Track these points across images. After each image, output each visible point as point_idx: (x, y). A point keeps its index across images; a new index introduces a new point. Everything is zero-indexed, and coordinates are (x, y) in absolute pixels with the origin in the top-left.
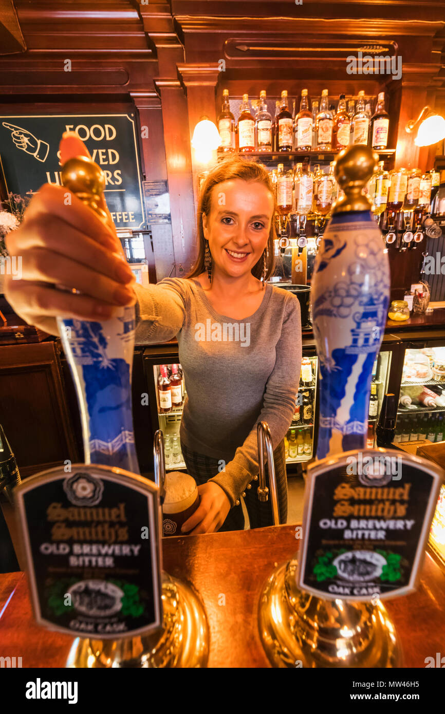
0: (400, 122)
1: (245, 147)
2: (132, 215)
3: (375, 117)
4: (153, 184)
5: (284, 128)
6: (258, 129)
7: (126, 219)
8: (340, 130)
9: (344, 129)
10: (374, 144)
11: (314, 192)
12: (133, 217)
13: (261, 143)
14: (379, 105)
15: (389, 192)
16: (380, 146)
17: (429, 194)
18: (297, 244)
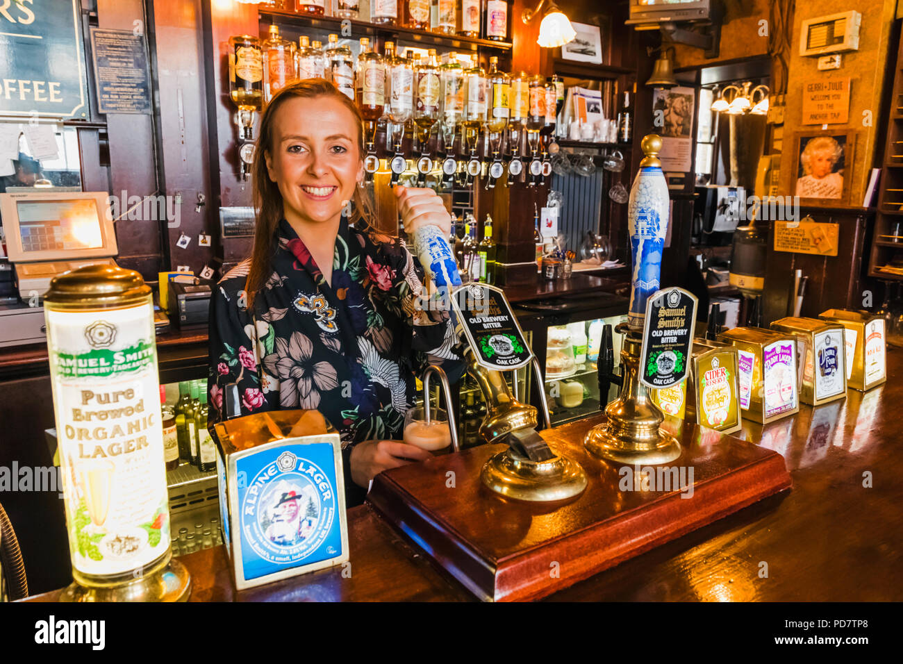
2: (56, 89)
7: (41, 96)
10: (488, 32)
12: (58, 92)
17: (554, 110)
18: (390, 166)
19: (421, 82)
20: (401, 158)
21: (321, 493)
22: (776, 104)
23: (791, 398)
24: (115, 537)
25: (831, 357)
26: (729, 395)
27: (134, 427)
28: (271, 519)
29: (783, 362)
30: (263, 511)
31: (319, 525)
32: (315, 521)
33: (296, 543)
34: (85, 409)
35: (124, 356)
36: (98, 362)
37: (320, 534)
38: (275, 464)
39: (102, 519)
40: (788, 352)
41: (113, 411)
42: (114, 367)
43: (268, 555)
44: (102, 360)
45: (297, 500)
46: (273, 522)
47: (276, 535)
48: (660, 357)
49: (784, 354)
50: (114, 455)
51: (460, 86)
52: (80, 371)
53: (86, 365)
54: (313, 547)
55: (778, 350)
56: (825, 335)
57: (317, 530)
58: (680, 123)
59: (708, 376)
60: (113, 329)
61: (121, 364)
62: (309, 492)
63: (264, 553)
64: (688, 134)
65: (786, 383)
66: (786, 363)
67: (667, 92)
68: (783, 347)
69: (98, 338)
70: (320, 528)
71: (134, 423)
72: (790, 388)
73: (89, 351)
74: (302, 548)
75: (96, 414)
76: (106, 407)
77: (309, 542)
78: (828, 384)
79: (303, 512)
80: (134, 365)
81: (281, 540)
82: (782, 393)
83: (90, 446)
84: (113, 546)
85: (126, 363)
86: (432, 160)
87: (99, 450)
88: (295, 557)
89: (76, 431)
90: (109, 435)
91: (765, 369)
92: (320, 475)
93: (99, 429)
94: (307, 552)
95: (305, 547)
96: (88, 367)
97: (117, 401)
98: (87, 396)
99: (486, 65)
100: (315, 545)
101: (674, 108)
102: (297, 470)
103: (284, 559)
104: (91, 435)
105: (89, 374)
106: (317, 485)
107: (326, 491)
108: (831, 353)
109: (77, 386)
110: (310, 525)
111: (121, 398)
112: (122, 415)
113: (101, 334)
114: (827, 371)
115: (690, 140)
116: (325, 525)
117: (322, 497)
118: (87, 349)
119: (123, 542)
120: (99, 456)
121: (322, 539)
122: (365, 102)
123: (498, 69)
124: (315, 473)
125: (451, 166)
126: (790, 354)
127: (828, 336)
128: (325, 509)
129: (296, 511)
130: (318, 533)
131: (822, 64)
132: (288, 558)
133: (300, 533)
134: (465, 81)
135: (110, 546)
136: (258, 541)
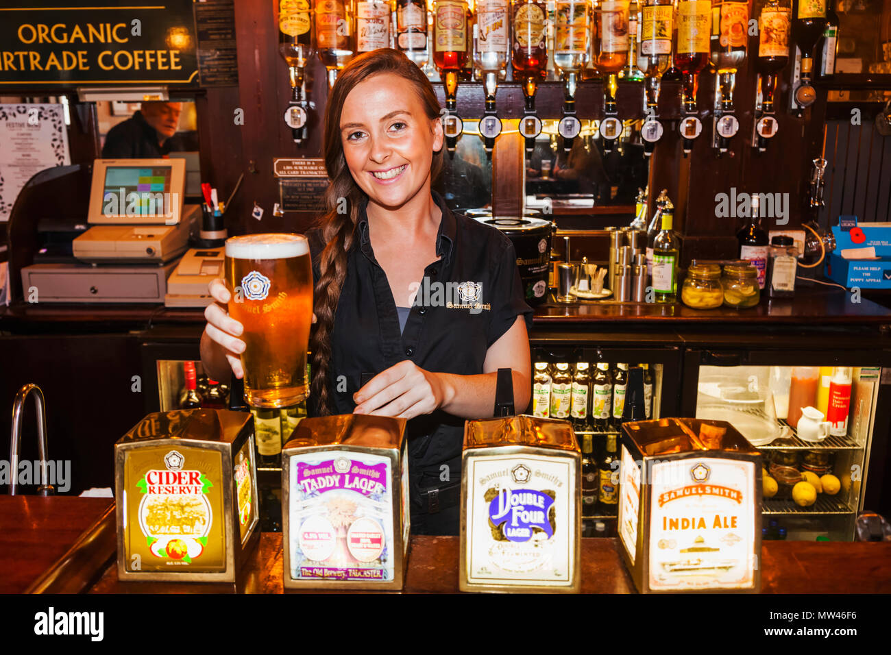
2: (176, 56)
7: (164, 64)
12: (177, 60)
19: (517, 17)
29: (357, 490)
49: (360, 476)
55: (343, 465)
65: (362, 527)
66: (366, 494)
72: (376, 542)
82: (353, 545)
126: (382, 480)
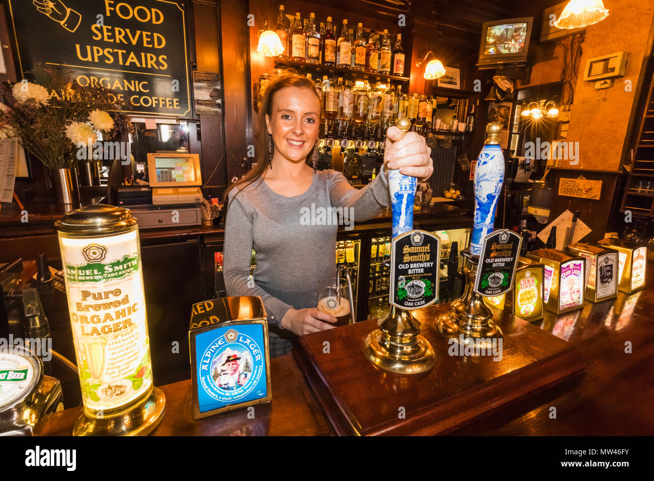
0: (412, 59)
1: (296, 57)
2: (177, 102)
3: (395, 52)
4: (205, 75)
5: (329, 47)
6: (308, 44)
7: (170, 105)
8: (371, 56)
9: (374, 56)
10: (395, 72)
11: (354, 104)
12: (178, 104)
13: (311, 55)
14: (398, 42)
15: (407, 110)
16: (399, 74)
17: (431, 114)
18: (340, 144)
19: (359, 100)
20: (346, 140)
21: (254, 357)
22: (564, 110)
23: (579, 298)
24: (108, 386)
25: (608, 271)
26: (536, 295)
27: (121, 314)
28: (219, 372)
29: (575, 274)
30: (214, 368)
31: (252, 377)
32: (249, 375)
33: (237, 388)
34: (84, 303)
35: (113, 267)
36: (93, 272)
37: (252, 383)
38: (223, 337)
39: (98, 375)
40: (579, 268)
41: (104, 304)
42: (105, 275)
43: (217, 397)
44: (96, 271)
45: (238, 361)
46: (220, 375)
47: (223, 383)
48: (491, 276)
49: (576, 269)
50: (106, 333)
51: (380, 101)
52: (80, 278)
53: (84, 274)
54: (248, 391)
55: (572, 267)
56: (605, 257)
57: (250, 380)
58: (503, 122)
59: (522, 283)
60: (104, 250)
61: (110, 273)
62: (245, 356)
63: (214, 395)
64: (507, 128)
65: (575, 287)
66: (576, 275)
67: (497, 104)
68: (575, 265)
69: (92, 256)
70: (252, 379)
71: (121, 311)
72: (578, 291)
73: (86, 265)
74: (240, 392)
75: (92, 306)
76: (99, 302)
77: (245, 388)
78: (605, 289)
79: (241, 368)
80: (120, 273)
81: (226, 386)
82: (573, 294)
83: (89, 328)
84: (106, 392)
85: (113, 272)
86: (362, 141)
87: (95, 330)
88: (235, 398)
89: (79, 317)
90: (102, 320)
91: (561, 279)
92: (254, 345)
93: (95, 316)
94: (244, 394)
95: (242, 391)
96: (85, 275)
97: (108, 298)
98: (86, 294)
99: (396, 90)
100: (249, 390)
101: (500, 113)
102: (238, 341)
103: (228, 399)
104: (89, 320)
105: (86, 280)
106: (251, 351)
107: (257, 355)
108: (608, 268)
109: (79, 288)
110: (246, 377)
111: (110, 295)
112: (112, 306)
113: (94, 253)
114: (605, 280)
115: (508, 131)
116: (256, 377)
117: (254, 358)
118: (85, 263)
119: (113, 390)
120: (95, 334)
121: (254, 386)
122: (327, 110)
123: (401, 92)
124: (250, 343)
125: (372, 144)
126: (580, 270)
127: (607, 258)
128: (257, 367)
129: (237, 368)
130: (251, 382)
131: (598, 85)
132: (230, 398)
133: (239, 382)
134: (383, 98)
135: (104, 392)
136: (210, 387)
